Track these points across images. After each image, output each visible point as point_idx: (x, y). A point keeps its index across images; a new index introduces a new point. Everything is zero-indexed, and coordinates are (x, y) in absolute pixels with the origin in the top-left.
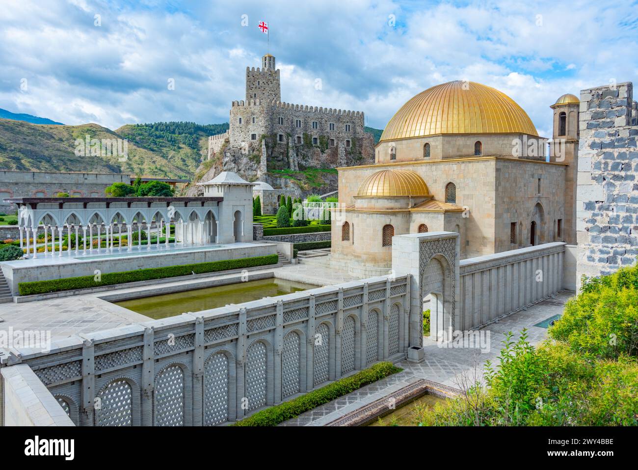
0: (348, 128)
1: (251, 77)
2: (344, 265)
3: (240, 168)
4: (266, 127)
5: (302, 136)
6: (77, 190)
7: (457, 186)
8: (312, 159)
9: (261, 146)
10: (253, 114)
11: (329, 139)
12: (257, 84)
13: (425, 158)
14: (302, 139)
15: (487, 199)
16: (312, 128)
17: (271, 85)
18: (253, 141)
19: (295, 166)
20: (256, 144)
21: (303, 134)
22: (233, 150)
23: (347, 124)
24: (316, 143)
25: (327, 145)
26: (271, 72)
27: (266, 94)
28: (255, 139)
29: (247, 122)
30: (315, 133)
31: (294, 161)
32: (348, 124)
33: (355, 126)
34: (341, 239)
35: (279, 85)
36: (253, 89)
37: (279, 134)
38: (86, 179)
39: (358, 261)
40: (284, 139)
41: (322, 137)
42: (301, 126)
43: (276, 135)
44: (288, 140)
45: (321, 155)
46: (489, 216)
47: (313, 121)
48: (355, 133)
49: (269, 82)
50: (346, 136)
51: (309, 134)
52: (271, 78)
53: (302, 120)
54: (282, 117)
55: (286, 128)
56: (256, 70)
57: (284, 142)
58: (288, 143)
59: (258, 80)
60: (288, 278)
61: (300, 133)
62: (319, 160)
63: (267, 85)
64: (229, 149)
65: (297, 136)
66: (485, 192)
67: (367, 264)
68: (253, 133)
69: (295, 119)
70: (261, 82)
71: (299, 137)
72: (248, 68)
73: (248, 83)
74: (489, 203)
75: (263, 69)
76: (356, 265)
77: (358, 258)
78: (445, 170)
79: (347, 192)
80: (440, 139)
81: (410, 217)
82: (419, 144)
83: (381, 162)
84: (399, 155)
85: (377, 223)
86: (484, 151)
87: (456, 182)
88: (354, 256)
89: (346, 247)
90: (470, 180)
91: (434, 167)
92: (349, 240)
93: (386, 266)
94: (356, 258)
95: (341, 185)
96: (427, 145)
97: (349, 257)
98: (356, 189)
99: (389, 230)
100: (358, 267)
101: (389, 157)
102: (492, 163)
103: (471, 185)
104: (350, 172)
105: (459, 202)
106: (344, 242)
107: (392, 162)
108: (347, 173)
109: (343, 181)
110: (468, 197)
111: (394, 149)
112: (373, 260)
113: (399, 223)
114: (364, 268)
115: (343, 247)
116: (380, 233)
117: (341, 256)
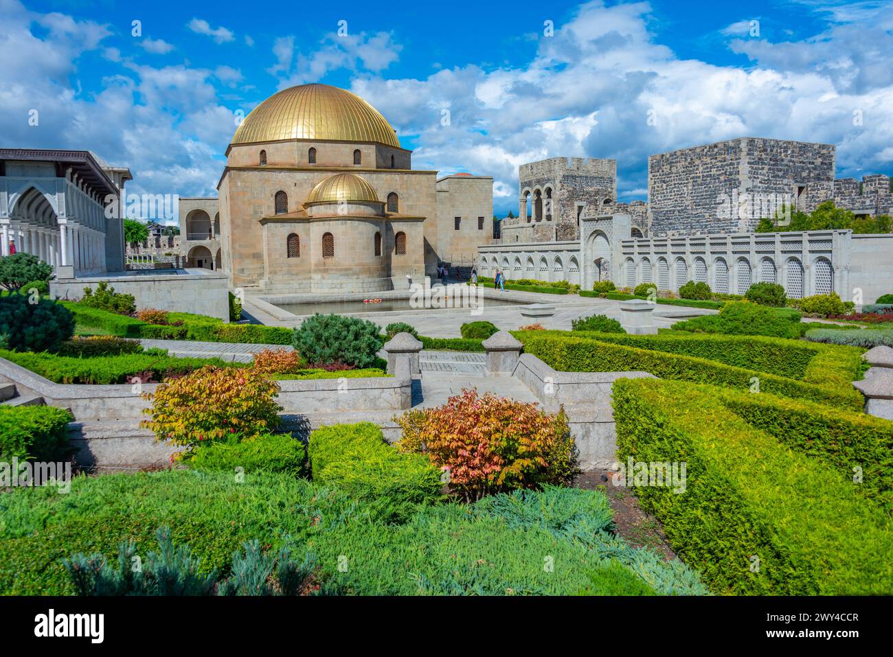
2: (297, 286)
7: (400, 197)
13: (356, 165)
15: (429, 209)
34: (286, 255)
39: (347, 275)
46: (432, 225)
60: (287, 302)
66: (428, 202)
67: (361, 277)
74: (432, 213)
76: (344, 280)
77: (347, 272)
78: (387, 180)
79: (246, 199)
80: (373, 147)
81: (386, 225)
82: (348, 150)
83: (293, 165)
84: (321, 159)
85: (369, 230)
86: (396, 165)
87: (399, 192)
88: (337, 270)
89: (296, 265)
90: (413, 191)
91: (374, 176)
92: (299, 256)
93: (380, 276)
94: (343, 272)
95: (234, 189)
96: (357, 152)
97: (300, 277)
98: (263, 196)
99: (378, 236)
100: (351, 281)
101: (306, 160)
102: (433, 176)
103: (415, 196)
104: (251, 173)
105: (403, 210)
106: (290, 258)
107: (311, 165)
108: (245, 174)
109: (239, 184)
110: (411, 207)
111: (312, 150)
112: (367, 271)
113: (382, 231)
114: (360, 281)
115: (289, 266)
116: (373, 242)
117: (286, 277)
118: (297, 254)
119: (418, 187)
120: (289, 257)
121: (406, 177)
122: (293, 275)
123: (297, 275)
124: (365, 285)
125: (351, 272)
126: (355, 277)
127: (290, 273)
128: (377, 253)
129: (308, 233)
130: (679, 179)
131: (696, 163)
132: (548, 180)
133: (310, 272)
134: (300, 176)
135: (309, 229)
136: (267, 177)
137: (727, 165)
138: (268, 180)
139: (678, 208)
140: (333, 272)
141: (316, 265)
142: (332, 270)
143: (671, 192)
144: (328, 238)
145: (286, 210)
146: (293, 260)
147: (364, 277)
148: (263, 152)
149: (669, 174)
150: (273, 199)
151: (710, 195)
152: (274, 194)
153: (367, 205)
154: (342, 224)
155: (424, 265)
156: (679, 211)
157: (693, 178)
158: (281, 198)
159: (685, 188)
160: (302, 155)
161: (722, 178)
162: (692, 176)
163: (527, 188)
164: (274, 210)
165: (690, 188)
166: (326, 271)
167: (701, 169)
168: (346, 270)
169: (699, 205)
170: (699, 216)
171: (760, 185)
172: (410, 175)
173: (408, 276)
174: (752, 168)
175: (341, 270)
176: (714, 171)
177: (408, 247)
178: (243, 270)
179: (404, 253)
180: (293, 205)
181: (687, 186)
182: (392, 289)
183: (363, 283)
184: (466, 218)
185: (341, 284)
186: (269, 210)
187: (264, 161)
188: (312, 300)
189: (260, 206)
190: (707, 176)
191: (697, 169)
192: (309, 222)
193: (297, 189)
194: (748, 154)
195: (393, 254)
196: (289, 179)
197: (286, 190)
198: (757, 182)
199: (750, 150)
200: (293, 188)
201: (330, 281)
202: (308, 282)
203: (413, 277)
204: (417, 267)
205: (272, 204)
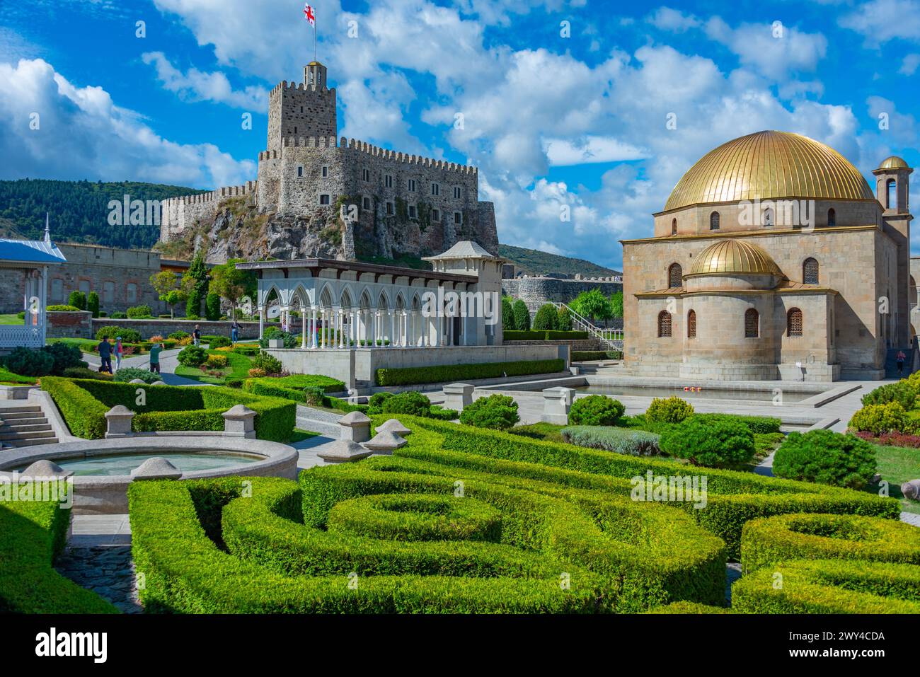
0: (457, 194)
1: (290, 98)
2: (665, 369)
3: (301, 251)
4: (346, 184)
5: (393, 202)
6: (84, 276)
7: (820, 262)
8: (408, 240)
9: (339, 215)
10: (323, 160)
11: (431, 208)
12: (299, 111)
13: (767, 228)
14: (394, 208)
15: (863, 277)
16: (407, 189)
17: (321, 115)
18: (324, 206)
19: (388, 251)
20: (328, 212)
21: (396, 199)
22: (287, 221)
23: (456, 186)
24: (412, 214)
25: (428, 219)
26: (322, 92)
27: (314, 129)
28: (327, 203)
29: (314, 174)
30: (411, 199)
31: (386, 242)
32: (458, 186)
33: (467, 190)
34: (656, 334)
35: (335, 115)
36: (292, 120)
37: (365, 196)
38: (98, 257)
39: (707, 359)
40: (371, 205)
41: (421, 206)
42: (393, 186)
43: (360, 197)
44: (376, 207)
45: (420, 235)
46: (867, 297)
47: (408, 178)
48: (467, 201)
49: (319, 110)
50: (454, 205)
51: (404, 198)
52: (322, 102)
53: (393, 175)
54: (369, 169)
55: (373, 186)
56: (297, 87)
57: (371, 211)
58: (376, 212)
59: (301, 105)
61: (391, 196)
62: (418, 243)
63: (314, 114)
64: (279, 219)
65: (386, 201)
66: (861, 268)
67: (724, 361)
68: (323, 193)
69: (384, 173)
70: (305, 108)
71: (389, 204)
72: (285, 83)
73: (285, 108)
74: (867, 282)
75: (309, 86)
76: (703, 364)
77: (707, 355)
78: (802, 242)
79: (639, 274)
81: (775, 300)
83: (694, 233)
84: (724, 224)
85: (740, 307)
86: (835, 221)
87: (819, 256)
88: (698, 352)
89: (667, 346)
90: (839, 254)
91: (785, 239)
92: (671, 336)
93: (751, 361)
94: (704, 355)
95: (628, 264)
97: (671, 359)
98: (655, 269)
99: (751, 315)
100: (710, 365)
101: (708, 226)
102: (870, 233)
103: (842, 260)
104: (644, 246)
105: (825, 282)
106: (662, 338)
107: (713, 232)
108: (638, 248)
109: (633, 258)
110: (836, 275)
111: (715, 215)
112: (734, 355)
113: (764, 306)
114: (721, 366)
115: (660, 346)
116: (742, 320)
117: (655, 359)
118: (669, 334)
119: (846, 249)
120: (660, 336)
121: (828, 237)
122: (663, 356)
123: (667, 356)
124: (726, 372)
125: (712, 356)
126: (717, 361)
127: (659, 354)
128: (750, 331)
129: (680, 310)
133: (681, 354)
134: (696, 245)
135: (681, 306)
136: (660, 249)
138: (661, 252)
140: (695, 355)
141: (683, 346)
142: (694, 352)
144: (692, 316)
145: (680, 284)
146: (664, 339)
147: (727, 363)
148: (675, 221)
150: (666, 273)
152: (668, 267)
153: (736, 277)
154: (704, 300)
155: (826, 351)
158: (675, 270)
160: (703, 222)
164: (666, 285)
166: (690, 353)
168: (707, 352)
172: (835, 234)
173: (799, 364)
175: (701, 353)
177: (806, 327)
178: (634, 349)
179: (800, 334)
182: (778, 378)
183: (724, 369)
185: (700, 369)
186: (661, 284)
187: (675, 231)
188: (639, 384)
189: (652, 281)
192: (682, 298)
193: (692, 260)
195: (784, 337)
196: (684, 250)
197: (680, 262)
200: (687, 259)
201: (689, 365)
202: (676, 364)
203: (808, 366)
204: (816, 353)
205: (665, 277)
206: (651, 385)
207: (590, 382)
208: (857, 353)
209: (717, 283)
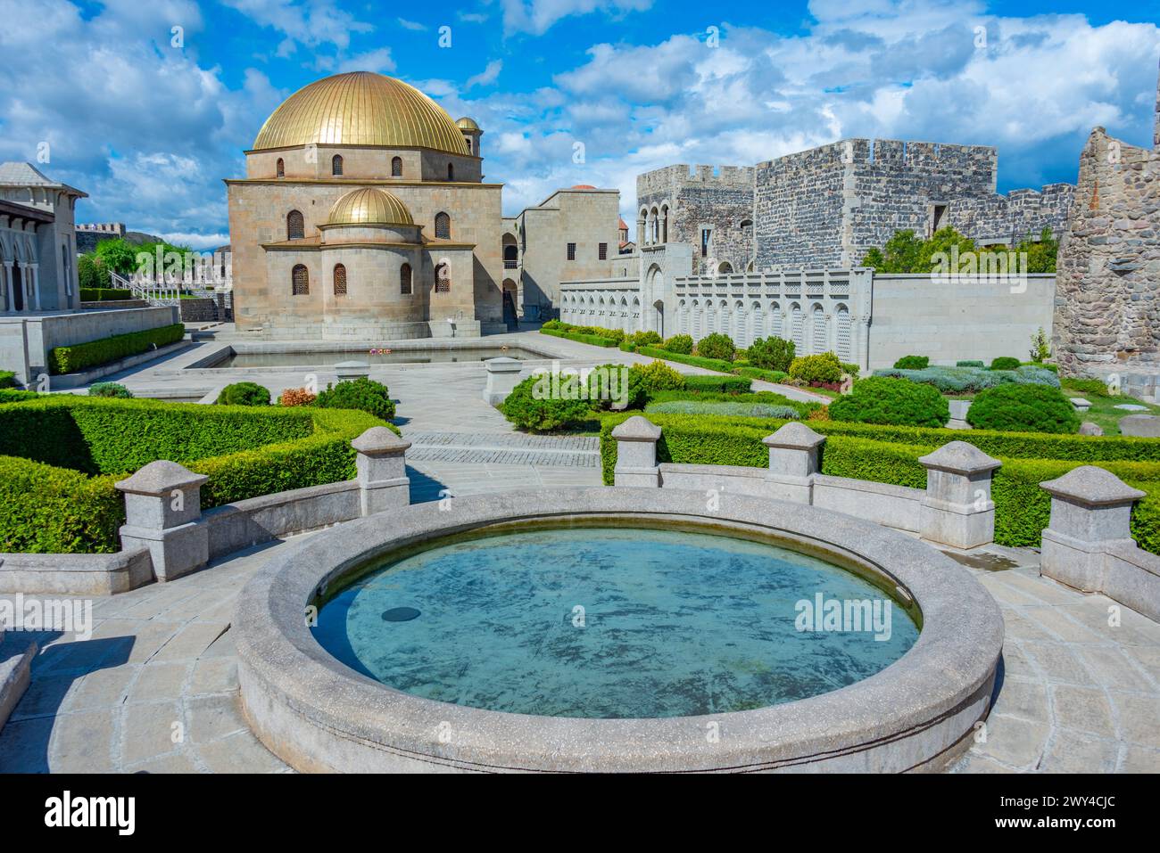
2: (304, 331)
7: (452, 218)
13: (395, 177)
15: (492, 234)
34: (291, 291)
39: (363, 318)
46: (495, 254)
60: (269, 351)
66: (490, 225)
67: (381, 320)
74: (495, 239)
76: (358, 323)
77: (362, 314)
78: (435, 196)
79: (250, 220)
80: (418, 154)
81: (423, 254)
82: (385, 158)
83: (313, 177)
84: (348, 169)
85: (393, 261)
86: (456, 176)
87: (451, 211)
88: (350, 311)
89: (304, 304)
90: (469, 210)
91: (417, 191)
92: (308, 293)
93: (407, 319)
94: (358, 314)
95: (235, 208)
96: (396, 160)
97: (310, 319)
98: (272, 216)
99: (406, 270)
100: (367, 325)
101: (329, 170)
102: (498, 191)
103: (472, 216)
104: (256, 188)
105: (456, 237)
106: (298, 296)
107: (336, 178)
108: (248, 189)
109: (241, 202)
110: (467, 231)
111: (337, 158)
112: (390, 312)
113: (415, 262)
114: (380, 325)
115: (295, 305)
116: (398, 275)
117: (290, 319)
118: (305, 290)
119: (476, 205)
120: (294, 293)
121: (460, 191)
122: (300, 316)
123: (305, 316)
124: (385, 331)
125: (367, 314)
126: (373, 320)
127: (295, 314)
128: (405, 289)
129: (318, 263)
130: (785, 196)
131: (801, 174)
132: (665, 195)
133: (322, 313)
134: (319, 191)
135: (320, 259)
136: (276, 193)
137: (832, 176)
138: (278, 197)
139: (783, 234)
140: (346, 313)
141: (328, 305)
142: (344, 311)
143: (776, 212)
144: (339, 270)
145: (302, 235)
146: (300, 298)
147: (384, 321)
148: (281, 161)
149: (776, 187)
150: (284, 221)
151: (814, 217)
152: (286, 216)
153: (390, 229)
154: (357, 253)
155: (473, 306)
156: (783, 238)
157: (797, 194)
158: (295, 219)
159: (790, 208)
160: (324, 165)
161: (826, 194)
162: (797, 191)
163: (644, 206)
164: (285, 234)
165: (795, 207)
166: (338, 312)
167: (806, 182)
168: (361, 311)
169: (803, 231)
170: (803, 246)
171: (874, 203)
172: (466, 190)
173: (450, 321)
174: (862, 180)
175: (355, 312)
176: (818, 185)
177: (452, 284)
178: (247, 309)
179: (447, 290)
180: (310, 229)
181: (791, 205)
182: (429, 335)
183: (383, 328)
184: (583, 245)
185: (355, 329)
186: (279, 234)
187: (281, 172)
188: (302, 349)
189: (268, 230)
190: (812, 192)
191: (802, 182)
192: (321, 250)
193: (316, 208)
194: (854, 162)
195: (432, 292)
196: (305, 195)
197: (302, 210)
198: (869, 200)
199: (857, 156)
200: (310, 206)
201: (341, 326)
202: (319, 325)
203: (458, 322)
204: (464, 308)
205: (284, 227)
206: (317, 350)
207: (237, 350)
208: (487, 308)
209: (370, 235)
